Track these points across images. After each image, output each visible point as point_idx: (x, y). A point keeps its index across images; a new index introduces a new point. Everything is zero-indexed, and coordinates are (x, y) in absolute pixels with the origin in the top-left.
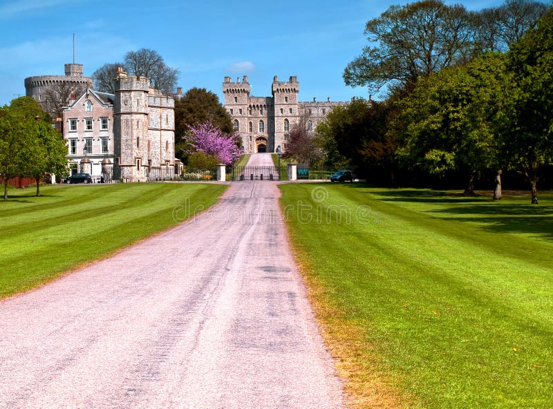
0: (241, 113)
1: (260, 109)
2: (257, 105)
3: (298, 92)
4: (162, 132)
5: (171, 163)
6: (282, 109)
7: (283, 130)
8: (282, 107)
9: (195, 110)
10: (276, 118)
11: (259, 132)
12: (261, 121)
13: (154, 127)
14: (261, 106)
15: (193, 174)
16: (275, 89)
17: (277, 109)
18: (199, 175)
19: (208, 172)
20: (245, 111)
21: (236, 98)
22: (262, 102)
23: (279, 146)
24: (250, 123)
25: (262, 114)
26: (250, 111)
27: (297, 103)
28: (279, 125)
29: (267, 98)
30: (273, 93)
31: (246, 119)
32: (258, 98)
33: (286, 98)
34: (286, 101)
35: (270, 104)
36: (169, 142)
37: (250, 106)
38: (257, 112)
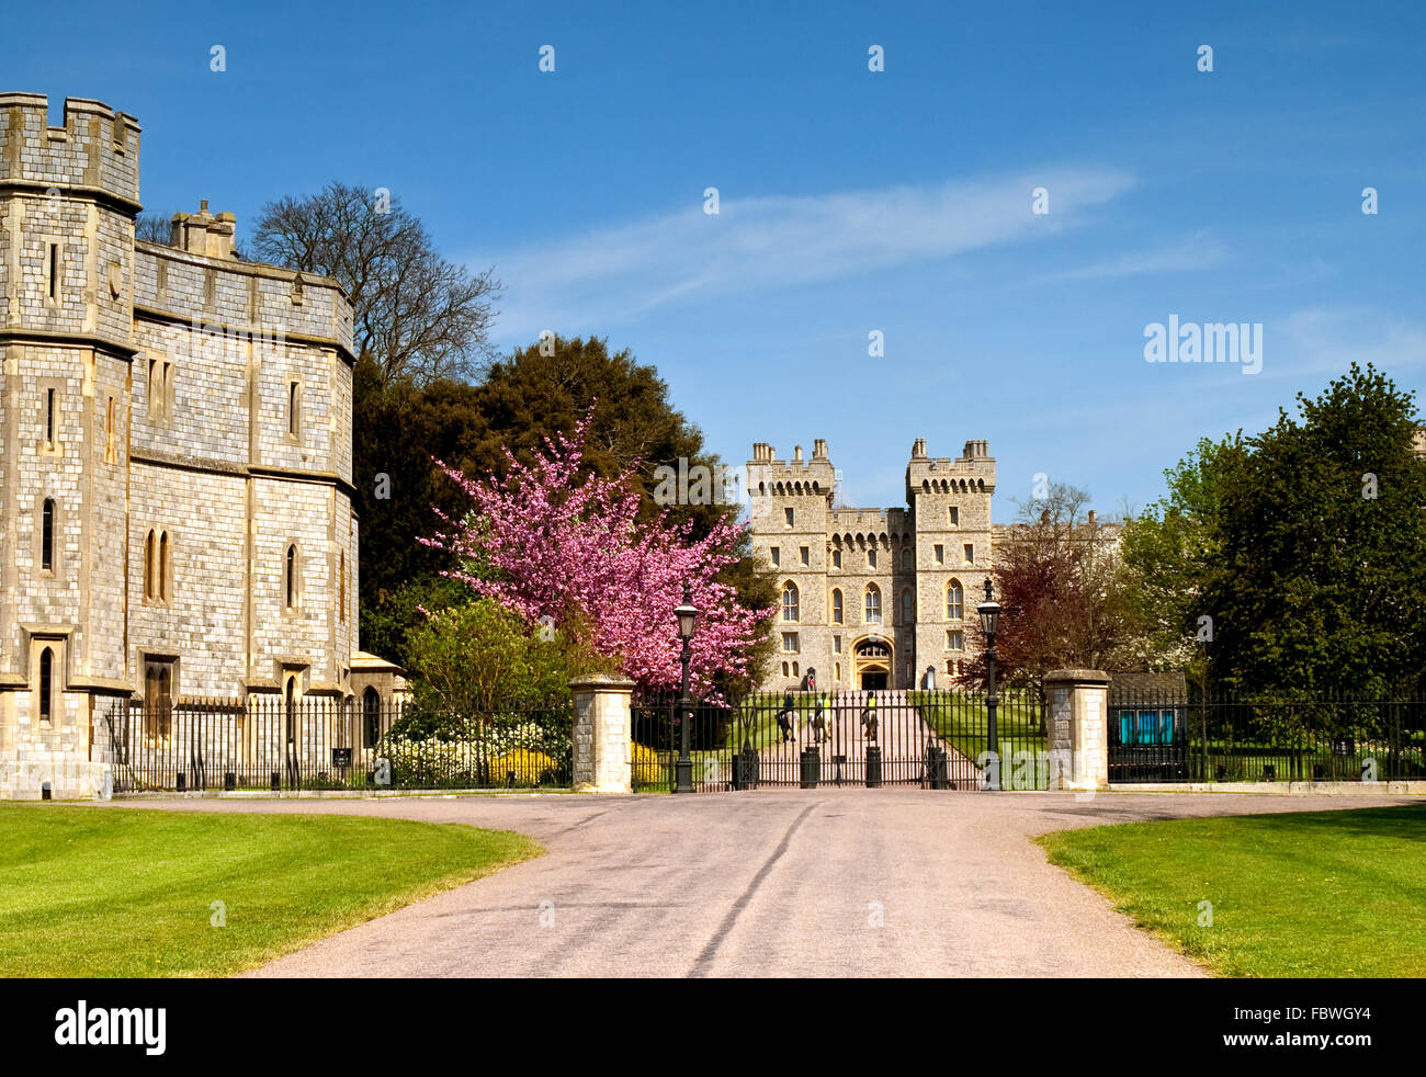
0: (806, 560)
1: (868, 547)
2: (860, 536)
3: (991, 489)
4: (261, 486)
5: (318, 679)
6: (939, 548)
7: (945, 618)
8: (941, 540)
9: (525, 415)
10: (920, 578)
11: (864, 621)
12: (872, 586)
13: (198, 451)
14: (871, 536)
15: (435, 746)
16: (916, 482)
17: (924, 547)
18: (465, 754)
19: (532, 730)
20: (820, 554)
21: (789, 512)
22: (877, 525)
23: (931, 669)
24: (837, 593)
25: (873, 562)
26: (837, 555)
27: (989, 526)
28: (931, 598)
29: (891, 511)
30: (911, 498)
31: (823, 578)
32: (862, 511)
33: (954, 511)
34: (955, 520)
35: (902, 531)
36: (302, 551)
37: (836, 537)
38: (856, 558)
